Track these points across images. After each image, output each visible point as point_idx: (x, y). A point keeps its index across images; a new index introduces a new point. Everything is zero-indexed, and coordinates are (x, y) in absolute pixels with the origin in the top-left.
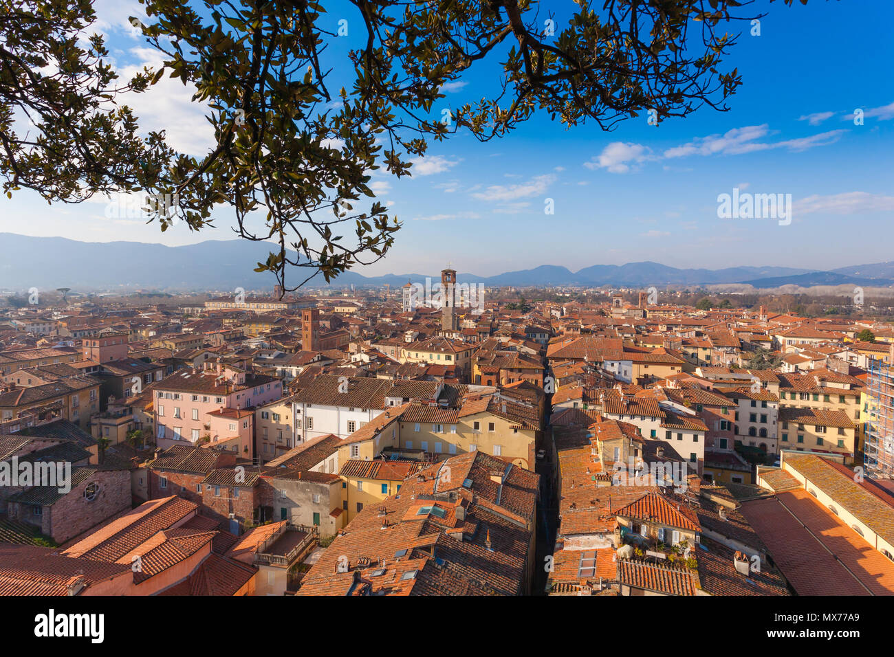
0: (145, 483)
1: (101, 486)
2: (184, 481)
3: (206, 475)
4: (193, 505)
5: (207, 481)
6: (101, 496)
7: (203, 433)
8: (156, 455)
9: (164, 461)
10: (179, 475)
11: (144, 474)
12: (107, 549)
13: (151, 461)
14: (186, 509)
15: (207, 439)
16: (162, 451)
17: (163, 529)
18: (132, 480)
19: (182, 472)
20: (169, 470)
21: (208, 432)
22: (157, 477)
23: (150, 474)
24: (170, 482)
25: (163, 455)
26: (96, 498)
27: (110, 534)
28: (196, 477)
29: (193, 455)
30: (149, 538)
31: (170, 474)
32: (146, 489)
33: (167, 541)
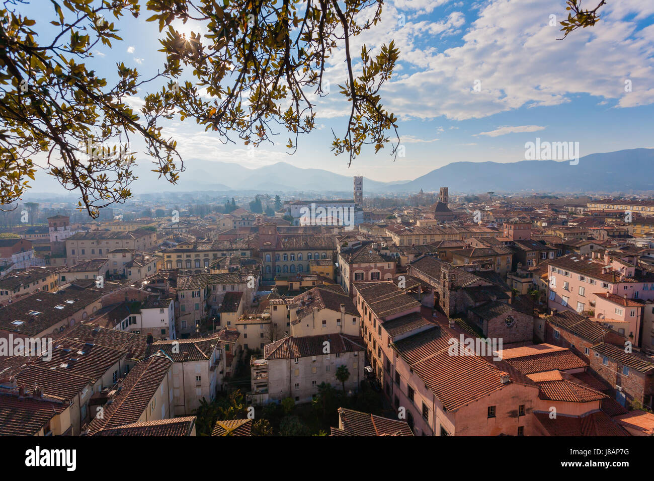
0: (543, 329)
1: (515, 319)
2: (574, 340)
3: (594, 343)
4: (584, 364)
5: (596, 349)
6: (515, 326)
7: (587, 308)
8: (552, 313)
9: (558, 319)
10: (570, 335)
11: (543, 323)
12: (520, 363)
13: (548, 316)
14: (576, 363)
15: (592, 314)
16: (556, 311)
17: (558, 369)
18: (534, 324)
19: (572, 332)
20: (561, 327)
21: (592, 308)
22: (552, 329)
23: (547, 325)
24: (561, 337)
25: (556, 314)
26: (512, 326)
27: (522, 355)
28: (585, 342)
29: (582, 324)
30: (548, 371)
31: (563, 331)
32: (543, 334)
33: (563, 380)
